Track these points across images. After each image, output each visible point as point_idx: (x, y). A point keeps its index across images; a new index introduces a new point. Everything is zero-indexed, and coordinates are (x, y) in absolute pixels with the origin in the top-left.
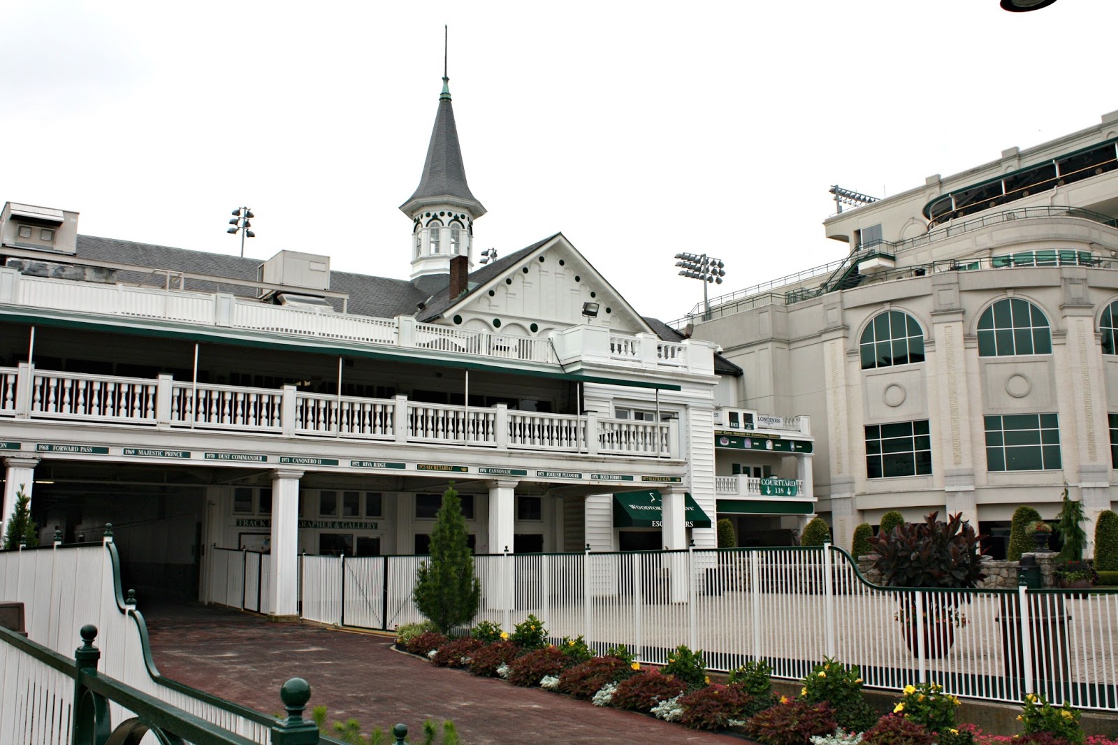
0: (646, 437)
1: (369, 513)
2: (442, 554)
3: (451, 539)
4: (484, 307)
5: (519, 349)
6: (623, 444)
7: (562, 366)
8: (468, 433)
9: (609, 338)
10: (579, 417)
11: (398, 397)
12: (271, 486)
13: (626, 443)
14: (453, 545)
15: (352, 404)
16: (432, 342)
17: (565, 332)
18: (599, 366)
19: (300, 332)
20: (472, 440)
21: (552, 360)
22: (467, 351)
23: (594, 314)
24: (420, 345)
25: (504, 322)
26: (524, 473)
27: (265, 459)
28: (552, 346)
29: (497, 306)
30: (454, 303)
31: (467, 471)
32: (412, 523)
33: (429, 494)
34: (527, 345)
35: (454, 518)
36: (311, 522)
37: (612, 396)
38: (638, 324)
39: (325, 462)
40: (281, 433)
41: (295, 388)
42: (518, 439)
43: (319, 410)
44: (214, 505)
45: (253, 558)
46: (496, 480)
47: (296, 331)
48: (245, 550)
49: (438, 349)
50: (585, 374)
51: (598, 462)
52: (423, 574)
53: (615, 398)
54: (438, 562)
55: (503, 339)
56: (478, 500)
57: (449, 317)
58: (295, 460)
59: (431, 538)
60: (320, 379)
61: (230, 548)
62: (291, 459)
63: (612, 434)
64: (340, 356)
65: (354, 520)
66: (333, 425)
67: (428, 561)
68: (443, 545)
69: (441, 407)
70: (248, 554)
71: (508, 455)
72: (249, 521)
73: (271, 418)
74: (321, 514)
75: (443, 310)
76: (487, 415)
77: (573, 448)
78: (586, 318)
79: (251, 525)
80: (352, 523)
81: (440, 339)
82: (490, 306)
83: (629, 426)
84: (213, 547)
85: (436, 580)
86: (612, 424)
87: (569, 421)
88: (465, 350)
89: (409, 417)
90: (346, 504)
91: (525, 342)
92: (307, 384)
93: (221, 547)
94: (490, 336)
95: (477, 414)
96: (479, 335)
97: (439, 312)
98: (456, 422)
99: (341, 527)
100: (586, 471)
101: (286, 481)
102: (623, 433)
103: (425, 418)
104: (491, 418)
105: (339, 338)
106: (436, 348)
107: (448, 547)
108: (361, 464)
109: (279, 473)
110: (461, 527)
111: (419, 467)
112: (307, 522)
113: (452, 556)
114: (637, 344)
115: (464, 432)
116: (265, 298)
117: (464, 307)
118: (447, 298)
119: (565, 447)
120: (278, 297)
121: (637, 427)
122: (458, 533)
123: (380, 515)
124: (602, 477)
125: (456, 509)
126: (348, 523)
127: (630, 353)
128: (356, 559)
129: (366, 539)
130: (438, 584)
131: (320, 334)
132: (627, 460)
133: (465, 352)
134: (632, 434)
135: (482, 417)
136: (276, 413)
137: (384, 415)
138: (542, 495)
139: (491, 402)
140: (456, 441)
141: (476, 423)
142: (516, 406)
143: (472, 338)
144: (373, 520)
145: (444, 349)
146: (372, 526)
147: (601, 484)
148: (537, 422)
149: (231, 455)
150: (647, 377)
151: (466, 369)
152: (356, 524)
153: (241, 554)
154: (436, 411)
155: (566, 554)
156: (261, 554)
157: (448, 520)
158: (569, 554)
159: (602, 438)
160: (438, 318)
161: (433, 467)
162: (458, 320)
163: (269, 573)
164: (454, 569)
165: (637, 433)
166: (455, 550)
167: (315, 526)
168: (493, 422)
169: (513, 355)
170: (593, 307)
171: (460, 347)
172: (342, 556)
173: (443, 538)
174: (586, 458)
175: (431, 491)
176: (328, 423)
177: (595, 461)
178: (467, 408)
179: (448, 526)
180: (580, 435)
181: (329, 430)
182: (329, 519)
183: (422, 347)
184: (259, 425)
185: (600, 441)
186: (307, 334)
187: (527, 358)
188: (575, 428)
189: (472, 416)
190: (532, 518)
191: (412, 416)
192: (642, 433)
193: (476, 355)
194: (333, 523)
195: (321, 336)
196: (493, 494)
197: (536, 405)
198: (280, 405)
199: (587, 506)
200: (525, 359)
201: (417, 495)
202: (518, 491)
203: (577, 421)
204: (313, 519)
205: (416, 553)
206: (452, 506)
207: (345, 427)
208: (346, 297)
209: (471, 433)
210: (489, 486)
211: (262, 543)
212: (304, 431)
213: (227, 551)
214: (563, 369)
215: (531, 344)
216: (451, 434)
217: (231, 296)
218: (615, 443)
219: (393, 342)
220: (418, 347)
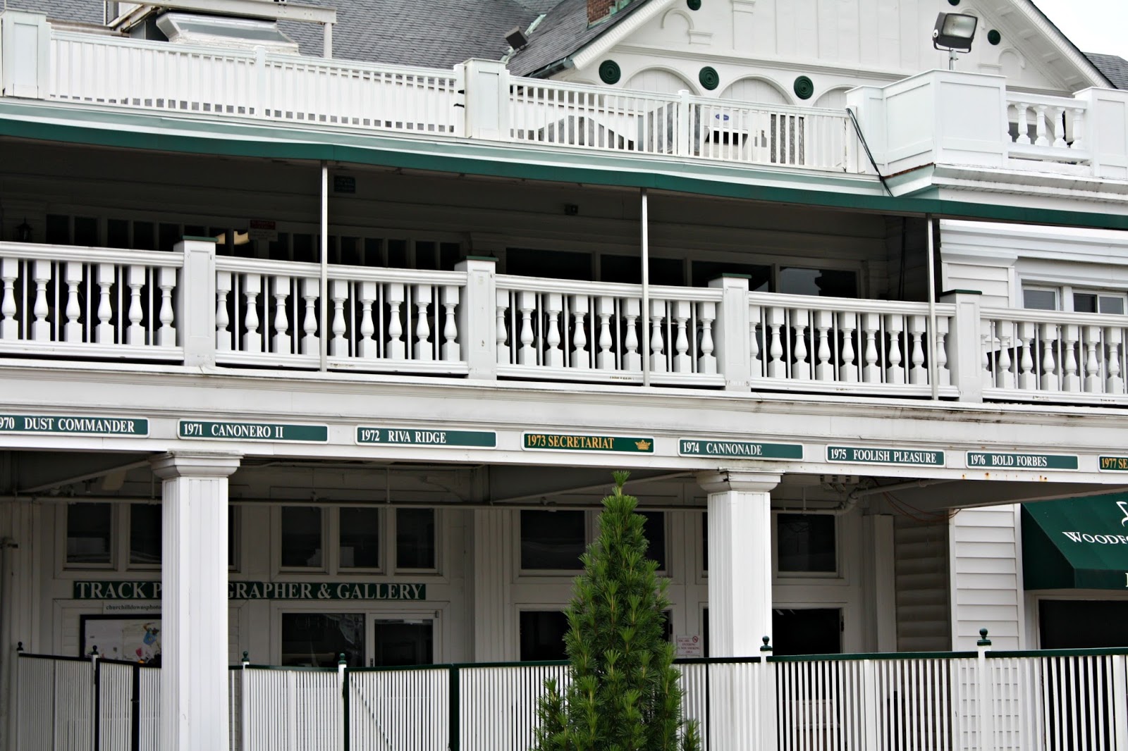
0: (1108, 357)
1: (404, 560)
2: (600, 658)
3: (623, 621)
4: (674, 37)
5: (773, 140)
6: (1049, 374)
7: (882, 179)
8: (651, 352)
9: (1005, 105)
10: (934, 307)
11: (472, 265)
12: (160, 498)
13: (1055, 372)
14: (627, 634)
15: (356, 286)
16: (551, 127)
17: (889, 92)
18: (979, 177)
19: (219, 108)
20: (660, 371)
21: (858, 166)
22: (641, 148)
23: (966, 43)
24: (521, 134)
25: (726, 75)
26: (796, 452)
27: (141, 427)
28: (858, 129)
29: (709, 35)
30: (598, 30)
31: (651, 449)
32: (512, 583)
33: (553, 509)
34: (792, 129)
35: (628, 565)
36: (260, 585)
37: (1015, 255)
38: (1072, 69)
39: (293, 433)
40: (179, 363)
41: (211, 247)
42: (778, 365)
43: (273, 301)
44: (16, 546)
45: (117, 678)
46: (726, 472)
47: (207, 106)
48: (95, 657)
49: (566, 144)
50: (943, 196)
51: (986, 421)
52: (551, 710)
53: (1021, 259)
54: (590, 681)
55: (730, 114)
56: (677, 525)
57: (588, 67)
58: (217, 430)
59: (572, 618)
60: (271, 226)
61: (57, 653)
62: (207, 427)
63: (1020, 349)
64: (324, 163)
65: (364, 577)
66: (310, 339)
67: (562, 677)
68: (601, 636)
69: (581, 288)
70: (104, 668)
71: (754, 406)
72: (105, 584)
73: (152, 324)
74: (285, 563)
75: (573, 48)
76: (697, 306)
77: (920, 387)
78: (944, 53)
79: (110, 597)
80: (361, 586)
81: (571, 118)
82: (689, 34)
83: (1063, 328)
84: (15, 654)
85: (585, 727)
86: (1020, 325)
87: (909, 319)
88: (636, 146)
89: (502, 315)
90: (345, 540)
91: (787, 119)
92: (240, 239)
93: (36, 652)
94: (697, 108)
95: (672, 305)
96: (670, 106)
97: (562, 55)
98: (619, 326)
99: (334, 596)
100: (954, 446)
101: (196, 481)
102: (1049, 347)
103: (540, 319)
104: (708, 314)
105: (317, 121)
106: (561, 140)
107: (616, 641)
108: (384, 436)
109: (178, 462)
110: (646, 589)
111: (531, 442)
112: (250, 585)
113: (626, 664)
114: (1078, 118)
115: (640, 350)
116: (125, 26)
117: (626, 39)
118: (582, 17)
119: (898, 382)
120: (159, 22)
121: (1084, 329)
122: (641, 604)
123: (431, 565)
124: (995, 460)
125: (634, 544)
126: (353, 585)
127: (1060, 141)
128: (373, 675)
129: (399, 627)
130: (592, 736)
131: (268, 112)
132: (1060, 415)
133: (636, 149)
134: (1071, 348)
135: (684, 313)
136: (166, 312)
137: (437, 313)
138: (839, 508)
139: (705, 275)
140: (621, 375)
141: (670, 329)
142: (766, 285)
143: (651, 114)
144: (412, 577)
145: (582, 143)
146: (411, 593)
147: (992, 477)
148: (826, 322)
149: (57, 419)
150: (1106, 202)
151: (643, 191)
152: (372, 587)
153: (88, 668)
154: (569, 299)
155: (901, 657)
156: (137, 667)
157: (612, 573)
158: (910, 657)
159: (993, 360)
160: (561, 68)
161: (565, 442)
162: (610, 72)
163: (157, 713)
164: (631, 696)
165: (1086, 346)
166: (634, 648)
167: (271, 595)
168: (713, 324)
169: (757, 156)
170: (961, 26)
171: (621, 139)
172: (342, 667)
173: (601, 619)
174: (952, 411)
175: (556, 503)
176: (297, 334)
177: (977, 421)
178: (647, 289)
179: (613, 587)
180: (938, 354)
181: (300, 352)
182: (304, 577)
183: (526, 139)
184: (125, 342)
185: (990, 368)
186: (236, 113)
187: (792, 160)
188: (924, 337)
189: (659, 311)
190: (812, 568)
191: (508, 313)
192: (1098, 345)
193: (664, 157)
194: (315, 588)
195: (272, 117)
196: (716, 507)
197: (818, 281)
198: (175, 292)
199: (955, 536)
200: (787, 164)
201: (523, 512)
202: (779, 498)
203: (927, 318)
204: (264, 579)
205: (522, 658)
206: (624, 536)
207: (340, 343)
208: (330, 18)
209: (657, 354)
210: (705, 487)
211: (138, 640)
212: (237, 357)
213: (50, 662)
214: (887, 187)
215: (802, 126)
216: (607, 357)
217: (41, 19)
218: (1028, 373)
219: (452, 129)
220: (515, 139)
